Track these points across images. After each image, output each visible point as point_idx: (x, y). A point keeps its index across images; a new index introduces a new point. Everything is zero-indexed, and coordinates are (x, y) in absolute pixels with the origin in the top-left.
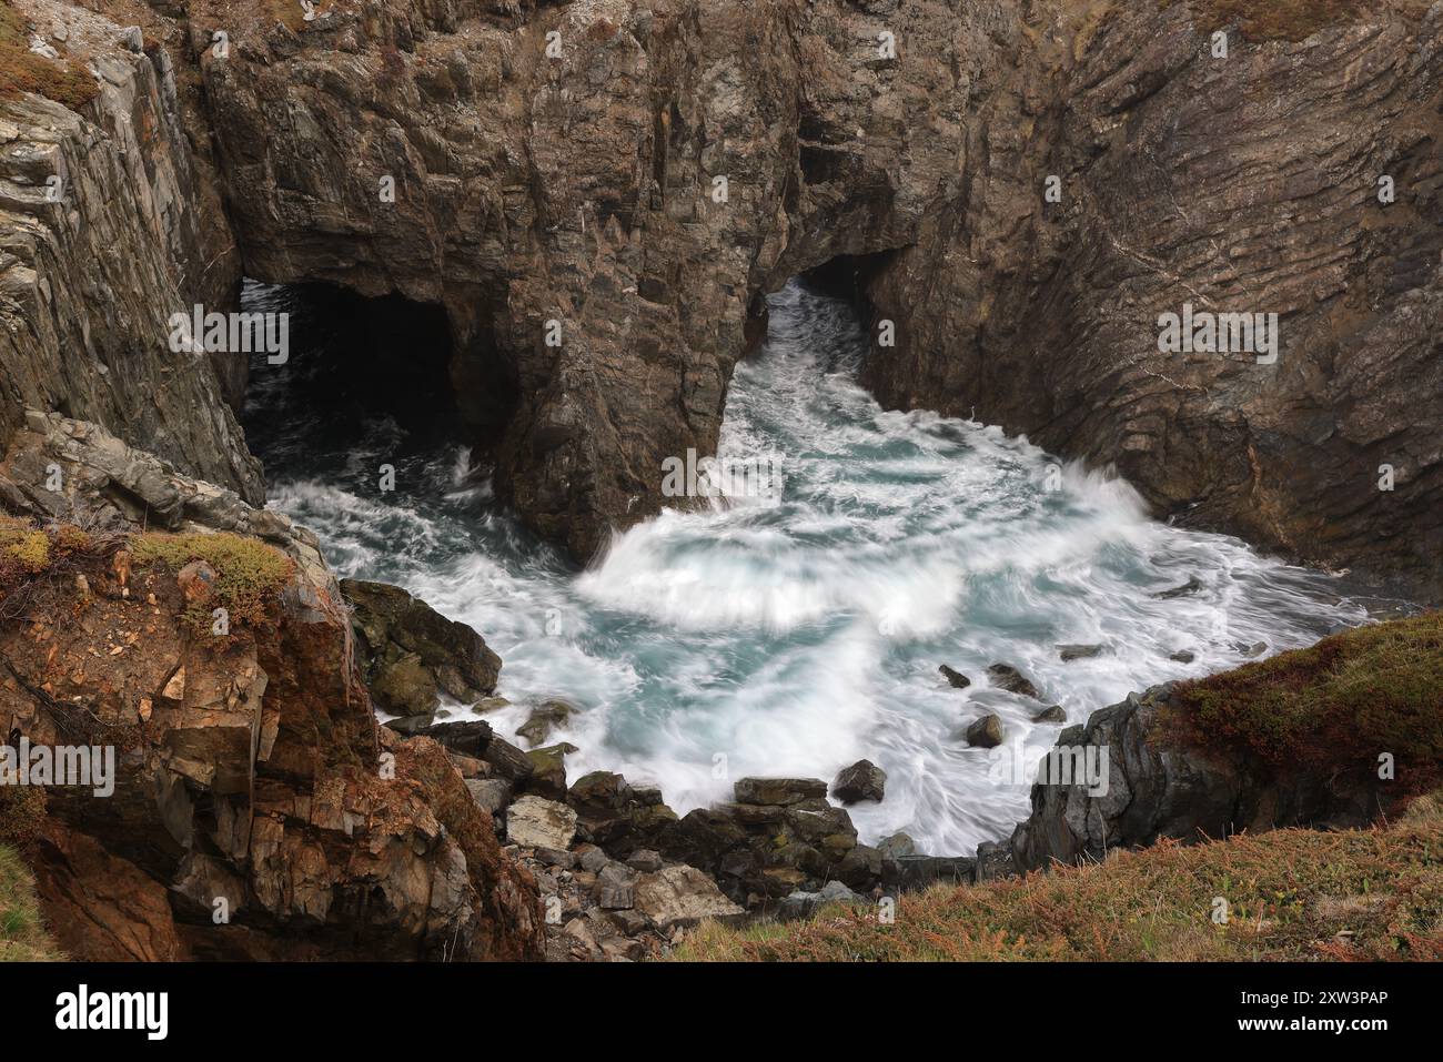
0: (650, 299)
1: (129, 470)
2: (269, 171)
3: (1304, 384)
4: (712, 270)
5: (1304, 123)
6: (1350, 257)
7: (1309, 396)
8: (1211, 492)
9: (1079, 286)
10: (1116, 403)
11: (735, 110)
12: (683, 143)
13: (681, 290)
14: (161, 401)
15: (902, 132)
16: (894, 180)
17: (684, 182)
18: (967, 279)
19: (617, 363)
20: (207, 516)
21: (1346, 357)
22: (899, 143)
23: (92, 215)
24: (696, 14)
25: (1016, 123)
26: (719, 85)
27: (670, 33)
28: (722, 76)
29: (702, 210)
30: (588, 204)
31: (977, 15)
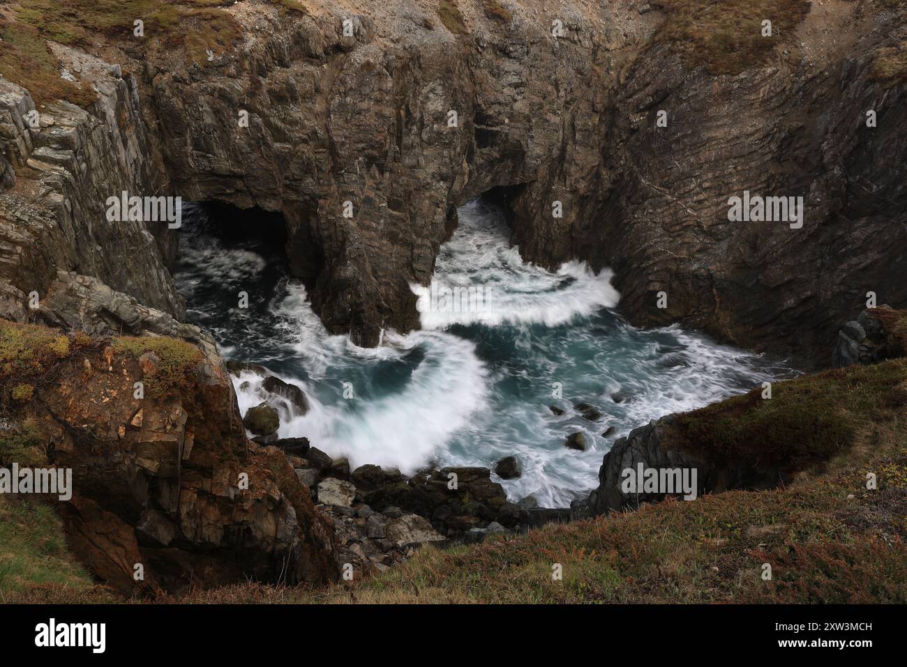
0: (394, 209)
1: (113, 303)
2: (189, 141)
3: (742, 255)
4: (427, 194)
5: (740, 118)
6: (765, 188)
7: (744, 262)
9: (624, 203)
10: (644, 265)
11: (440, 109)
12: (412, 125)
13: (411, 204)
14: (130, 265)
15: (529, 121)
16: (525, 146)
17: (412, 147)
18: (564, 199)
19: (376, 244)
20: (155, 327)
21: (763, 241)
22: (528, 126)
23: (93, 166)
24: (419, 58)
25: (590, 116)
26: (431, 95)
27: (405, 68)
28: (433, 90)
29: (422, 162)
30: (360, 159)
31: (568, 59)
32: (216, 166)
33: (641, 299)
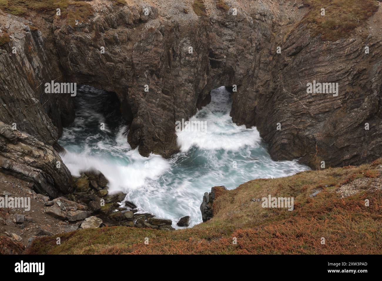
0: (165, 94)
1: (2, 130)
2: (69, 59)
3: (329, 130)
4: (183, 88)
5: (334, 63)
6: (343, 98)
7: (329, 134)
8: (306, 155)
9: (276, 100)
12: (176, 57)
13: (174, 93)
14: (25, 112)
15: (236, 57)
16: (235, 69)
17: (176, 67)
18: (252, 95)
19: (155, 110)
20: (24, 141)
21: (339, 124)
22: (236, 60)
24: (178, 27)
25: (268, 57)
26: (185, 44)
27: (172, 31)
28: (185, 42)
29: (181, 73)
30: (147, 71)
31: (259, 29)
32: (82, 70)
33: (279, 146)
